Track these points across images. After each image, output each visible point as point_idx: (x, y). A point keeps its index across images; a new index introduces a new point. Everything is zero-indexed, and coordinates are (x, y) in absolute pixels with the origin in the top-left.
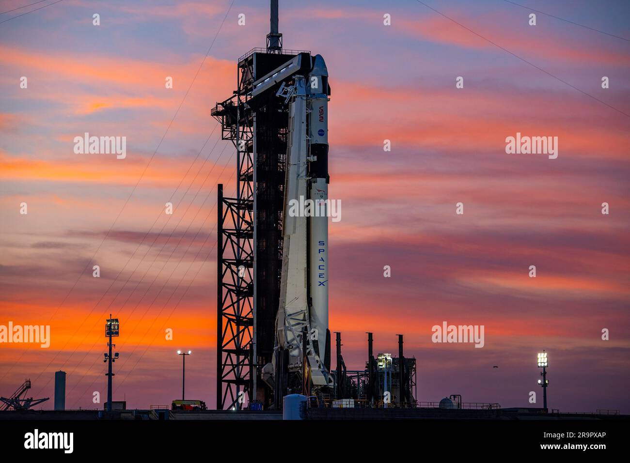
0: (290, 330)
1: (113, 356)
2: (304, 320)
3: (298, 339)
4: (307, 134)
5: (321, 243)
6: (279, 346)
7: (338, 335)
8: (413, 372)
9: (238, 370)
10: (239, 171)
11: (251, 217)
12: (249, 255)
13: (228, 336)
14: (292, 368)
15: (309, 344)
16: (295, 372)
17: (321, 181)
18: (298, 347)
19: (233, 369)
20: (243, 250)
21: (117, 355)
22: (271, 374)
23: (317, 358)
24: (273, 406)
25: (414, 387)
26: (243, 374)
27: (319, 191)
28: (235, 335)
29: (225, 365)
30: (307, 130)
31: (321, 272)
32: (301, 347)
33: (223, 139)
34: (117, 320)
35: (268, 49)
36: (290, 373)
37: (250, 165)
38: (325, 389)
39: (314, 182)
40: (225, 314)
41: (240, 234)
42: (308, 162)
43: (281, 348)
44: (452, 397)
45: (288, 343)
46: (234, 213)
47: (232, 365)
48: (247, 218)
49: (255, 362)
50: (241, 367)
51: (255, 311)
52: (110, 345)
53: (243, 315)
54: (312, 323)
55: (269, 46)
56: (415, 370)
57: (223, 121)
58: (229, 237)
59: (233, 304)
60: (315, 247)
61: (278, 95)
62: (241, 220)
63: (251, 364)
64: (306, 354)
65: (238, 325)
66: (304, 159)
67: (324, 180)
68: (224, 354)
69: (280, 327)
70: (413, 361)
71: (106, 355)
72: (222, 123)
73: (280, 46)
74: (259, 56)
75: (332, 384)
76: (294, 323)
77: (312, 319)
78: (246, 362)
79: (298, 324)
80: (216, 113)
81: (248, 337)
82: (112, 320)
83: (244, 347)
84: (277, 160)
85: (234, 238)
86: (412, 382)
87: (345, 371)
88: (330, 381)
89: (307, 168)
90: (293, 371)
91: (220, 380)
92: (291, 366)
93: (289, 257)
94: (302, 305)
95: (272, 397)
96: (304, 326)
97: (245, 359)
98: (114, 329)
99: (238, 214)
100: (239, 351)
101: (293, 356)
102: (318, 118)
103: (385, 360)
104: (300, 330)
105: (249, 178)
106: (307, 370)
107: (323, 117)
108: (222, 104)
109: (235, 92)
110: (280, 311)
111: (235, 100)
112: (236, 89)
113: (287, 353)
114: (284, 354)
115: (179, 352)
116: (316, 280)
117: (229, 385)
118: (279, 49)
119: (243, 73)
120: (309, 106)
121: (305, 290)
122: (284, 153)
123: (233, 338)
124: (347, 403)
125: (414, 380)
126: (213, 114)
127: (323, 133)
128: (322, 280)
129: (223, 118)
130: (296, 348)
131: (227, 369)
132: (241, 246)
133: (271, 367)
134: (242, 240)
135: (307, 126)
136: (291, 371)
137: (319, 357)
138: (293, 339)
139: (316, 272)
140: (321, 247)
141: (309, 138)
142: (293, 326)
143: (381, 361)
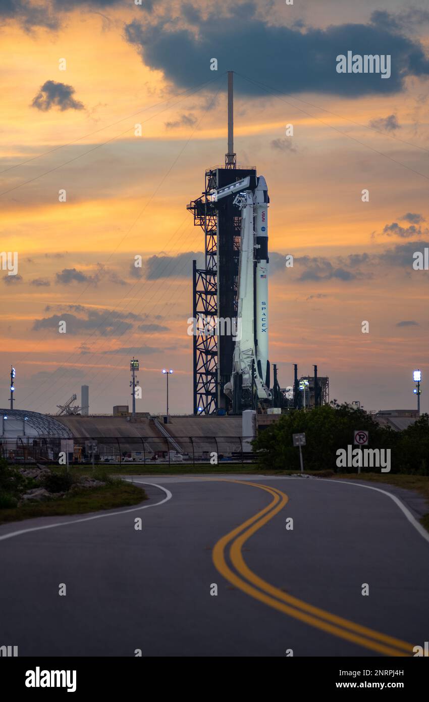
0: (243, 362)
1: (135, 383)
2: (252, 355)
3: (248, 368)
4: (254, 230)
5: (264, 303)
6: (236, 372)
7: (275, 366)
8: (327, 387)
9: (207, 386)
10: (207, 249)
11: (215, 280)
12: (213, 307)
13: (200, 364)
14: (245, 387)
15: (255, 371)
16: (246, 389)
17: (263, 262)
18: (249, 373)
19: (204, 386)
20: (209, 304)
21: (138, 382)
22: (231, 390)
23: (261, 380)
24: (232, 411)
25: (327, 397)
26: (210, 388)
27: (262, 268)
28: (205, 363)
29: (199, 383)
30: (254, 227)
31: (264, 322)
32: (251, 372)
33: (195, 225)
34: (137, 361)
35: (227, 164)
36: (243, 390)
37: (214, 244)
38: (266, 400)
39: (259, 262)
40: (198, 349)
41: (207, 292)
42: (254, 249)
43: (237, 373)
44: (354, 403)
45: (242, 370)
46: (204, 280)
47: (203, 383)
48: (212, 281)
49: (219, 381)
50: (208, 384)
51: (218, 345)
52: (134, 377)
53: (210, 349)
54: (258, 357)
55: (227, 162)
56: (328, 385)
57: (195, 213)
58: (200, 296)
59: (203, 342)
60: (260, 306)
61: (234, 203)
62: (208, 284)
63: (216, 382)
64: (254, 378)
65: (207, 355)
66: (251, 248)
67: (265, 261)
68: (198, 376)
69: (236, 359)
70: (326, 379)
71: (131, 382)
72: (195, 214)
73: (234, 162)
74: (221, 171)
75: (271, 397)
76: (246, 357)
77: (258, 354)
78: (213, 381)
79: (248, 357)
80: (190, 208)
81: (214, 363)
82: (135, 361)
83: (211, 370)
84: (233, 242)
85: (204, 296)
86: (326, 393)
87: (279, 389)
88: (270, 395)
89: (254, 253)
90: (245, 388)
91: (195, 393)
92: (244, 385)
93: (242, 313)
94: (251, 345)
95: (231, 405)
96: (252, 359)
97: (212, 379)
98: (136, 366)
99: (206, 280)
100: (208, 373)
101: (246, 379)
102: (261, 219)
103: (304, 385)
104: (250, 361)
105: (213, 254)
106: (255, 388)
107: (264, 219)
108: (194, 202)
109: (203, 193)
110: (236, 349)
111: (204, 199)
112: (204, 191)
113: (241, 376)
114: (239, 378)
115: (164, 371)
116: (260, 328)
117: (201, 397)
118: (234, 164)
119: (209, 180)
120: (255, 210)
121: (253, 335)
122: (239, 235)
123: (204, 365)
124: (277, 411)
125: (327, 392)
126: (188, 209)
127: (264, 229)
128: (264, 328)
129: (195, 211)
130: (247, 373)
131: (200, 386)
132: (208, 301)
133: (230, 385)
134: (209, 297)
135: (254, 224)
136: (244, 388)
137: (262, 379)
138: (245, 368)
139: (260, 323)
140: (264, 306)
141: (255, 233)
142: (245, 358)
143: (301, 385)
